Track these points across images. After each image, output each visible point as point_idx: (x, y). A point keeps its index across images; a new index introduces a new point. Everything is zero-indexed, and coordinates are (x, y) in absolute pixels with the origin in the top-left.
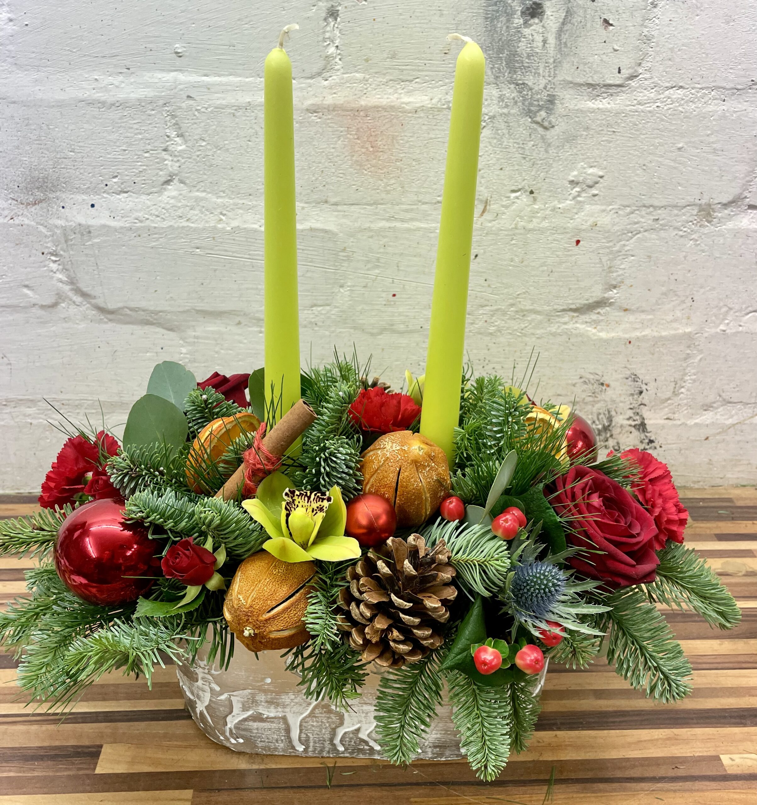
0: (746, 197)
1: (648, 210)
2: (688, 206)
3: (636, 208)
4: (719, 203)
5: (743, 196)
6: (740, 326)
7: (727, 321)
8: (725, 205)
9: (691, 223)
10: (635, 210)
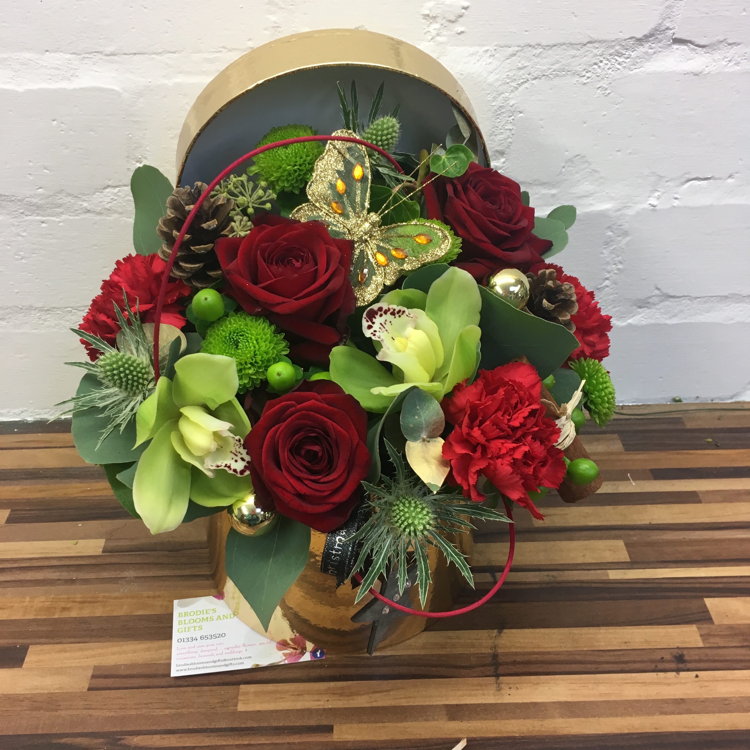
0: (668, 29)
1: (535, 51)
2: (589, 42)
3: (517, 49)
4: (631, 38)
5: (664, 28)
6: (676, 198)
7: (657, 194)
8: (639, 40)
9: (595, 66)
10: (517, 51)
